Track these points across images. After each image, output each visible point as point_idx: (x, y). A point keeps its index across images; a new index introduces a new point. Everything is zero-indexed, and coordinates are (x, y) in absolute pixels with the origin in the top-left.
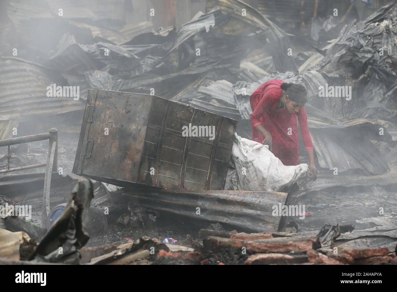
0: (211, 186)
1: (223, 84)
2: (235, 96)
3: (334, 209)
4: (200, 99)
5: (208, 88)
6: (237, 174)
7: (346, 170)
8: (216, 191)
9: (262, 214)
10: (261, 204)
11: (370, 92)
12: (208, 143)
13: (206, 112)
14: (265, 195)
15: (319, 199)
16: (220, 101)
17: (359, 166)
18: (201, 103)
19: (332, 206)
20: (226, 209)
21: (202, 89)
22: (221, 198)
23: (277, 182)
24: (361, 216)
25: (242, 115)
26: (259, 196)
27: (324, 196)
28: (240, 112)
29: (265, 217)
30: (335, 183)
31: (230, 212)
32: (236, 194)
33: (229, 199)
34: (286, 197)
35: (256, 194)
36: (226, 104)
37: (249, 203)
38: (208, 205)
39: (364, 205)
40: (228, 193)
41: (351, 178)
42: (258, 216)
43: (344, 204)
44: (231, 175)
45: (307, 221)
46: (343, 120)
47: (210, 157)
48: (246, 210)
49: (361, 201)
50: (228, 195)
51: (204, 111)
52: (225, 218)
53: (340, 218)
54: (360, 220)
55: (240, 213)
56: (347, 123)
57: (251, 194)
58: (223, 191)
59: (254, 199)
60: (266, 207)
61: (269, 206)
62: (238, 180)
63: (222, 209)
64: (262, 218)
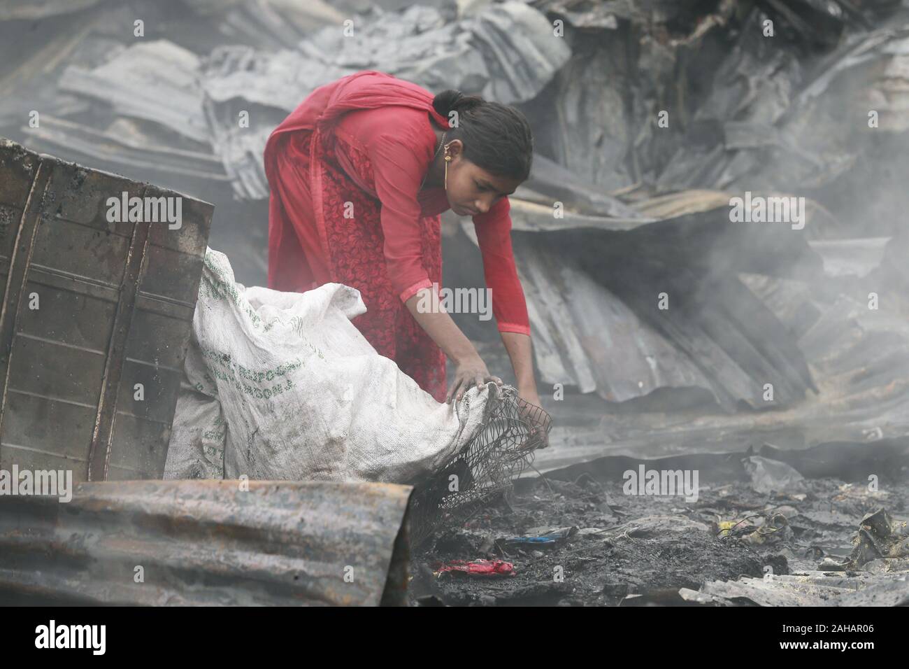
0: (112, 465)
1: (158, 57)
2: (209, 104)
3: (594, 545)
4: (69, 117)
5: (100, 72)
6: (222, 422)
7: (646, 393)
8: (129, 482)
9: (312, 572)
10: (307, 530)
11: (739, 86)
12: (97, 294)
13: (86, 171)
14: (321, 497)
15: (539, 509)
16: (149, 127)
17: (694, 378)
18: (69, 133)
19: (590, 537)
20: (168, 556)
21: (77, 78)
22: (149, 511)
23: (390, 452)
24: (701, 575)
25: (234, 180)
26: (298, 500)
27: (558, 497)
28: (228, 169)
29: (324, 581)
30: (602, 443)
31: (186, 565)
32: (210, 493)
33: (179, 513)
34: (404, 504)
35: (286, 491)
36: (170, 136)
37: (259, 527)
38: (95, 538)
39: (716, 531)
40: (177, 490)
41: (663, 426)
42: (296, 578)
43: (634, 525)
44: (197, 420)
45: (490, 595)
46: (632, 197)
47: (107, 350)
48: (247, 555)
49: (703, 516)
50: (176, 497)
51: (79, 165)
52: (163, 590)
53: (620, 580)
54: (697, 590)
55: (224, 567)
56: (648, 208)
57: (265, 493)
58: (156, 482)
59: (279, 513)
60: (326, 542)
61: (337, 538)
62: (225, 441)
63: (154, 556)
64: (311, 585)
